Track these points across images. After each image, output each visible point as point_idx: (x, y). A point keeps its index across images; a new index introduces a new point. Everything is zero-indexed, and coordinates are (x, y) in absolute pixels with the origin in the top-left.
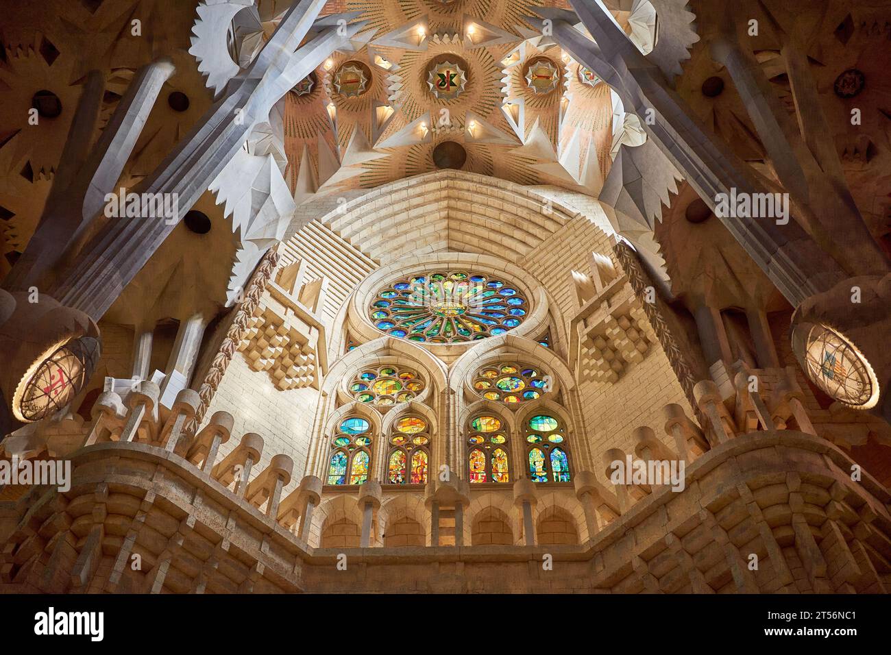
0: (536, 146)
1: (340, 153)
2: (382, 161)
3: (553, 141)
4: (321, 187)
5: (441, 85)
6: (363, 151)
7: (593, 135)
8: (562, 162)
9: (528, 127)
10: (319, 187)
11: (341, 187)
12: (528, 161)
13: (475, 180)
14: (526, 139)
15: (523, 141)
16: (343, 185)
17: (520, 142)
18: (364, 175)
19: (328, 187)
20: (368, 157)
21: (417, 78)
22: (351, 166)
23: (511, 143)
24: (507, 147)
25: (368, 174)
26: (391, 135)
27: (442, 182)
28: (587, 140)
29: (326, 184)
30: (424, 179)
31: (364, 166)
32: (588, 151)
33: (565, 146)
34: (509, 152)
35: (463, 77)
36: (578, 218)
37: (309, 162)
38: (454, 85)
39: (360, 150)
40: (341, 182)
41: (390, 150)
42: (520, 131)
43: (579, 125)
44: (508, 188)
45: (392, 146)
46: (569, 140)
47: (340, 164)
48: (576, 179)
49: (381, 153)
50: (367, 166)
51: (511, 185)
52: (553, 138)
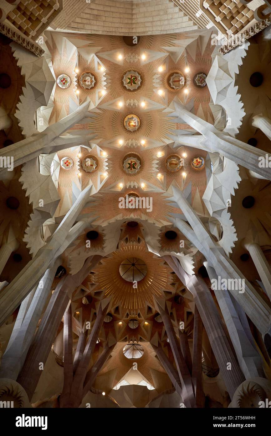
0: (88, 53)
1: (185, 53)
2: (165, 45)
3: (80, 56)
4: (197, 38)
5: (135, 78)
6: (174, 52)
7: (61, 57)
8: (75, 48)
9: (93, 60)
10: (197, 39)
11: (186, 35)
12: (92, 45)
13: (119, 33)
14: (93, 56)
15: (95, 56)
16: (186, 36)
17: (97, 56)
18: (174, 39)
19: (193, 38)
20: (172, 49)
21: (146, 82)
22: (181, 46)
23: (101, 53)
24: (102, 51)
25: (172, 39)
26: (159, 58)
27: (135, 32)
28: (64, 55)
29: (194, 39)
30: (144, 34)
31: (174, 44)
32: (62, 51)
33: (74, 54)
34: (102, 47)
35: (124, 82)
36: (64, 28)
37: (201, 47)
38: (128, 78)
39: (175, 53)
40: (186, 39)
41: (160, 50)
42: (96, 60)
43: (68, 61)
44: (101, 32)
45: (159, 53)
46: (73, 56)
47: (186, 49)
48: (67, 40)
49: (164, 49)
50: (172, 44)
51: (100, 33)
52: (80, 57)
